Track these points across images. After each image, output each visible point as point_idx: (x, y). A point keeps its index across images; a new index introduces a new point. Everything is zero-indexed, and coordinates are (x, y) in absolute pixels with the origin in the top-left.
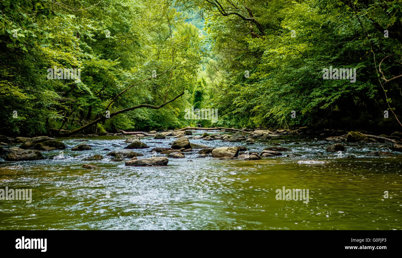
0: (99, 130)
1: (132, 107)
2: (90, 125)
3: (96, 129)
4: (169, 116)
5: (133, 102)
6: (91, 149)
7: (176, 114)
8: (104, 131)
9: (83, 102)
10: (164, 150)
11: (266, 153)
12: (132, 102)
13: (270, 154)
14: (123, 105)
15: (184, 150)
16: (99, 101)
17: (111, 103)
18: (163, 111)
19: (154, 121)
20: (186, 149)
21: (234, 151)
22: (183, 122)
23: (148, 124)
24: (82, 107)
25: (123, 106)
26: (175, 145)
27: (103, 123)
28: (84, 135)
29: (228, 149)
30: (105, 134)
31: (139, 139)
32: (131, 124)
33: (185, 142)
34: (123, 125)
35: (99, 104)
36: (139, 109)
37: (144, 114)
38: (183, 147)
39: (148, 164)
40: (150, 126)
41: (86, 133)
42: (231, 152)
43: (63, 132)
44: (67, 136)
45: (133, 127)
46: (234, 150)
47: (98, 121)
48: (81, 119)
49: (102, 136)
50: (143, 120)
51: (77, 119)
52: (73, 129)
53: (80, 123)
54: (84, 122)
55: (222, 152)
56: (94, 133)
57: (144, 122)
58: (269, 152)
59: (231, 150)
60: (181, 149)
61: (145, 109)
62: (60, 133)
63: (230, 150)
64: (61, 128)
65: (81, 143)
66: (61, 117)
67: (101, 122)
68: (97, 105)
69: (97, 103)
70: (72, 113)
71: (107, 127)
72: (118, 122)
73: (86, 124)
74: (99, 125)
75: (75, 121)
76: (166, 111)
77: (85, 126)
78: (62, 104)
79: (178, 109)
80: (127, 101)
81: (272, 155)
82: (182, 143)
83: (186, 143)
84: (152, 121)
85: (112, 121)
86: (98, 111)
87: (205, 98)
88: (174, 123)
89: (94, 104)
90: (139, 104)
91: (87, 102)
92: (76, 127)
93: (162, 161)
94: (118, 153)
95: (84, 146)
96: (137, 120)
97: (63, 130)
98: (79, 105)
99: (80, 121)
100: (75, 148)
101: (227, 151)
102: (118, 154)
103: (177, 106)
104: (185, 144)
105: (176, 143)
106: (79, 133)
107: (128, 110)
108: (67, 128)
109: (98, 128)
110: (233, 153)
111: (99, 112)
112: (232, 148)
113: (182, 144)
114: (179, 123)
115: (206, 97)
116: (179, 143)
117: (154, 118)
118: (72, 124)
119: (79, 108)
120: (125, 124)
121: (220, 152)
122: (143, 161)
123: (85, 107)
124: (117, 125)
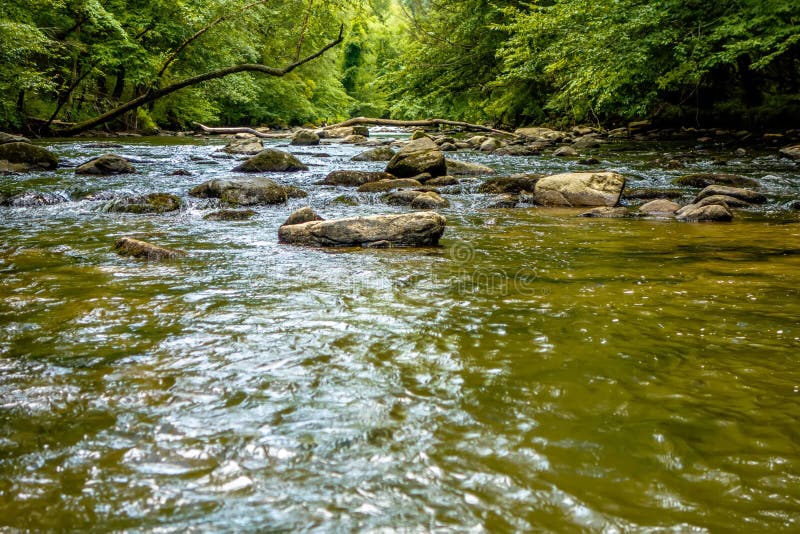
0: (142, 122)
1: (218, 70)
2: (122, 112)
3: (134, 120)
4: (294, 96)
5: (219, 61)
6: (133, 171)
7: (306, 93)
8: (153, 125)
9: (105, 55)
10: (366, 181)
11: (720, 193)
12: (218, 59)
13: (733, 200)
14: (198, 67)
15: (429, 178)
16: (143, 55)
17: (172, 59)
18: (281, 85)
19: (261, 105)
20: (434, 176)
21: (612, 188)
22: (322, 110)
23: (247, 112)
24: (103, 68)
25: (197, 69)
26: (401, 162)
27: (151, 108)
28: (107, 135)
29: (592, 179)
30: (155, 133)
31: (262, 144)
32: (212, 111)
33: (431, 153)
34: (195, 115)
35: (143, 61)
36: (234, 77)
37: (243, 88)
38: (426, 171)
39: (369, 237)
40: (252, 117)
41: (114, 129)
42: (604, 190)
43: (59, 125)
44: (68, 134)
45: (217, 119)
46: (613, 184)
47: (140, 103)
48: (101, 97)
49: (148, 135)
50: (240, 104)
51: (92, 97)
52: (82, 120)
53: (99, 105)
54: (107, 103)
55: (571, 189)
56: (131, 129)
57: (240, 107)
58: (728, 192)
59: (602, 185)
60: (418, 177)
61: (248, 76)
62: (51, 126)
63: (599, 182)
64: (54, 117)
65: (103, 154)
66: (49, 86)
67: (146, 105)
68: (138, 62)
69: (138, 58)
70: (78, 82)
71: (159, 117)
72: (183, 106)
73: (111, 107)
74: (142, 113)
75: (87, 101)
76: (287, 84)
77: (108, 112)
78: (52, 52)
79: (311, 81)
80: (206, 57)
81: (739, 201)
82: (421, 156)
83: (434, 158)
84: (257, 106)
85: (169, 104)
86: (141, 76)
87: (366, 59)
88: (303, 111)
89: (131, 60)
90: (234, 65)
91: (115, 55)
92: (89, 114)
93: (424, 230)
94: (230, 188)
95: (112, 161)
96: (227, 103)
97: (59, 121)
98: (94, 64)
99: (99, 100)
100: (86, 167)
101: (589, 185)
102: (230, 192)
103: (309, 75)
104: (432, 161)
105: (402, 158)
106: (97, 130)
107: (208, 77)
108: (69, 118)
109: (139, 119)
110: (609, 195)
111: (142, 79)
112: (605, 178)
113: (420, 160)
114: (312, 111)
115: (370, 58)
116: (413, 157)
117: (263, 99)
118: (79, 107)
119: (97, 70)
120: (198, 111)
121: (562, 189)
122: (353, 227)
123: (109, 65)
124: (180, 112)
